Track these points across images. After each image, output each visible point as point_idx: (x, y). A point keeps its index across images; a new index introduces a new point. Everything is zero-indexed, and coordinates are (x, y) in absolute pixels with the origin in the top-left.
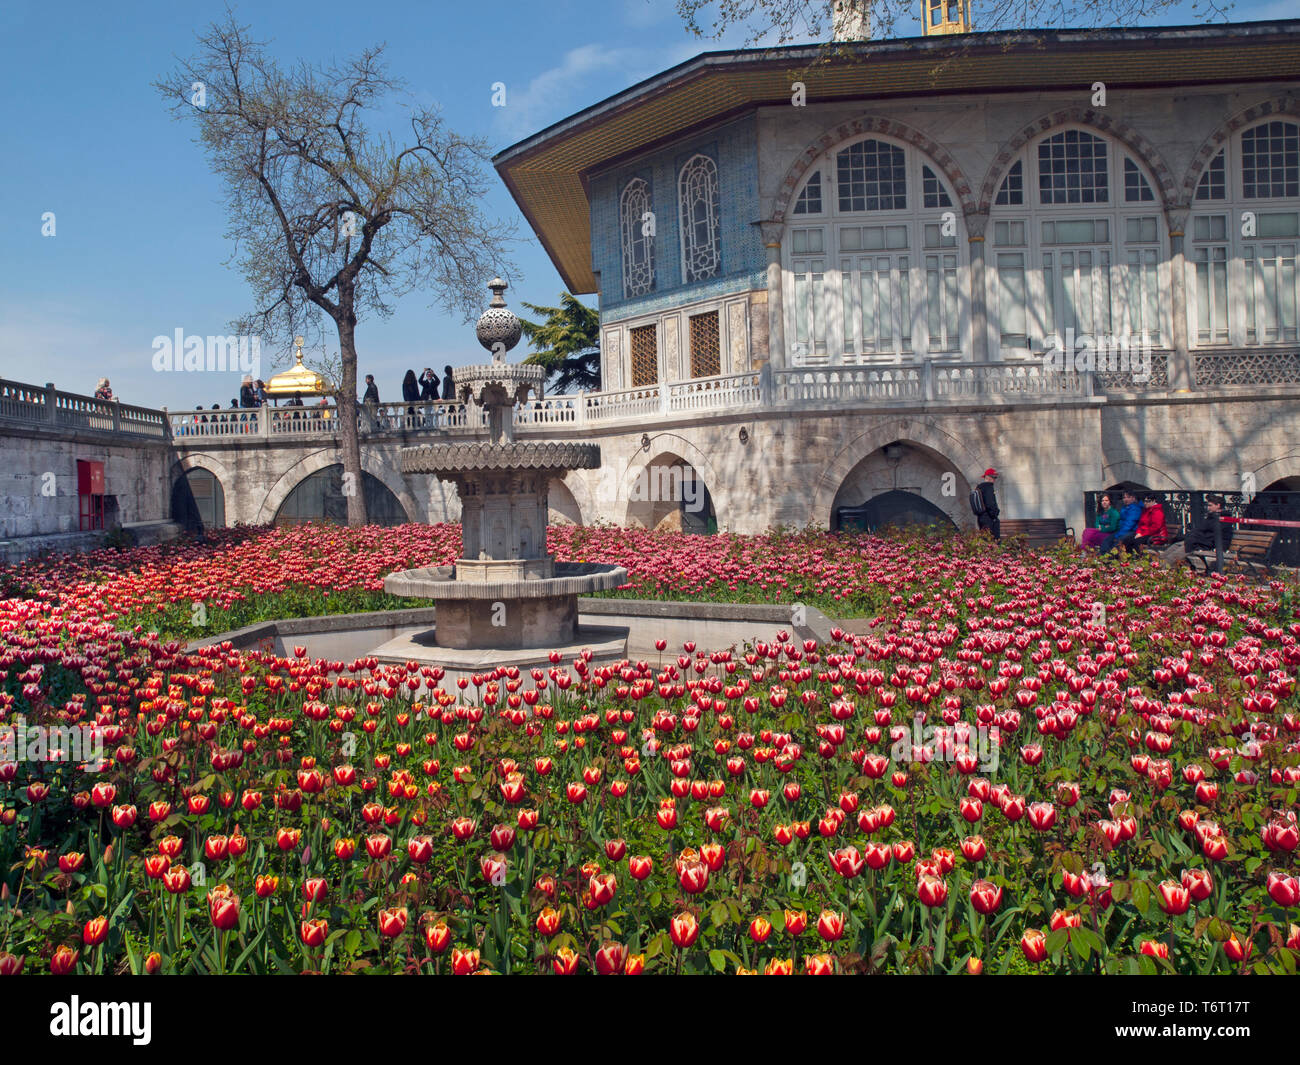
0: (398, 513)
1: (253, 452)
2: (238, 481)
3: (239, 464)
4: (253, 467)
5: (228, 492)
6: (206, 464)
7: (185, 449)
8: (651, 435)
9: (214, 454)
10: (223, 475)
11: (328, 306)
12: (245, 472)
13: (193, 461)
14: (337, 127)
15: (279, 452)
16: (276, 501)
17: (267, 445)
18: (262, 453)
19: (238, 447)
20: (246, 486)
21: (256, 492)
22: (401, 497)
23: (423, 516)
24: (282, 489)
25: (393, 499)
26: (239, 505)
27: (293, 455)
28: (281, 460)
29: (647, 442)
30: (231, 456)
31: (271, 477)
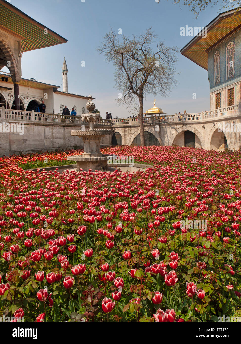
0: (158, 143)
1: (127, 129)
2: (125, 135)
3: (125, 131)
4: (128, 132)
5: (123, 138)
6: (118, 131)
7: (114, 128)
8: (215, 123)
9: (120, 129)
10: (122, 134)
11: (137, 94)
12: (126, 133)
13: (116, 131)
14: (141, 50)
15: (133, 128)
16: (132, 140)
17: (130, 127)
18: (129, 129)
19: (124, 127)
20: (126, 136)
21: (128, 138)
22: (159, 139)
23: (163, 144)
24: (133, 137)
25: (157, 139)
26: (125, 141)
27: (136, 129)
28: (133, 130)
29: (214, 125)
30: (123, 129)
31: (131, 134)
